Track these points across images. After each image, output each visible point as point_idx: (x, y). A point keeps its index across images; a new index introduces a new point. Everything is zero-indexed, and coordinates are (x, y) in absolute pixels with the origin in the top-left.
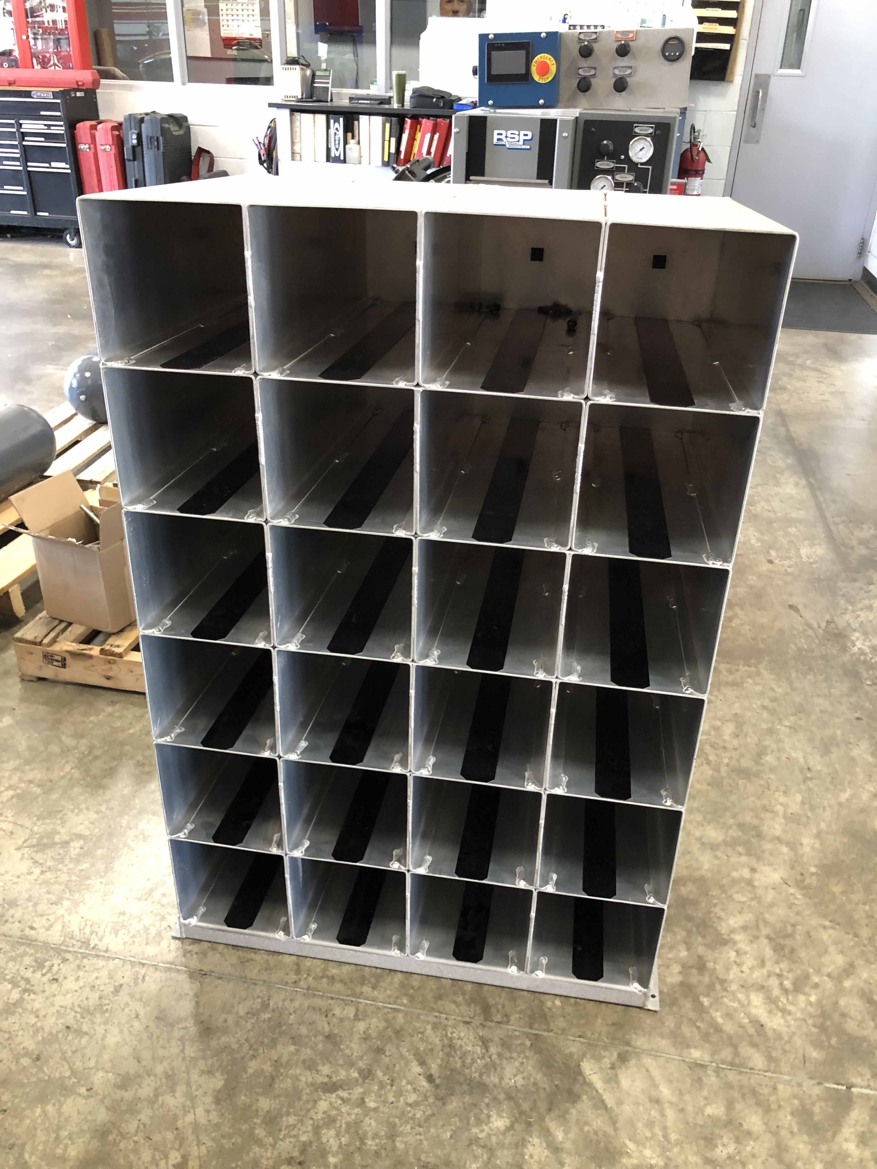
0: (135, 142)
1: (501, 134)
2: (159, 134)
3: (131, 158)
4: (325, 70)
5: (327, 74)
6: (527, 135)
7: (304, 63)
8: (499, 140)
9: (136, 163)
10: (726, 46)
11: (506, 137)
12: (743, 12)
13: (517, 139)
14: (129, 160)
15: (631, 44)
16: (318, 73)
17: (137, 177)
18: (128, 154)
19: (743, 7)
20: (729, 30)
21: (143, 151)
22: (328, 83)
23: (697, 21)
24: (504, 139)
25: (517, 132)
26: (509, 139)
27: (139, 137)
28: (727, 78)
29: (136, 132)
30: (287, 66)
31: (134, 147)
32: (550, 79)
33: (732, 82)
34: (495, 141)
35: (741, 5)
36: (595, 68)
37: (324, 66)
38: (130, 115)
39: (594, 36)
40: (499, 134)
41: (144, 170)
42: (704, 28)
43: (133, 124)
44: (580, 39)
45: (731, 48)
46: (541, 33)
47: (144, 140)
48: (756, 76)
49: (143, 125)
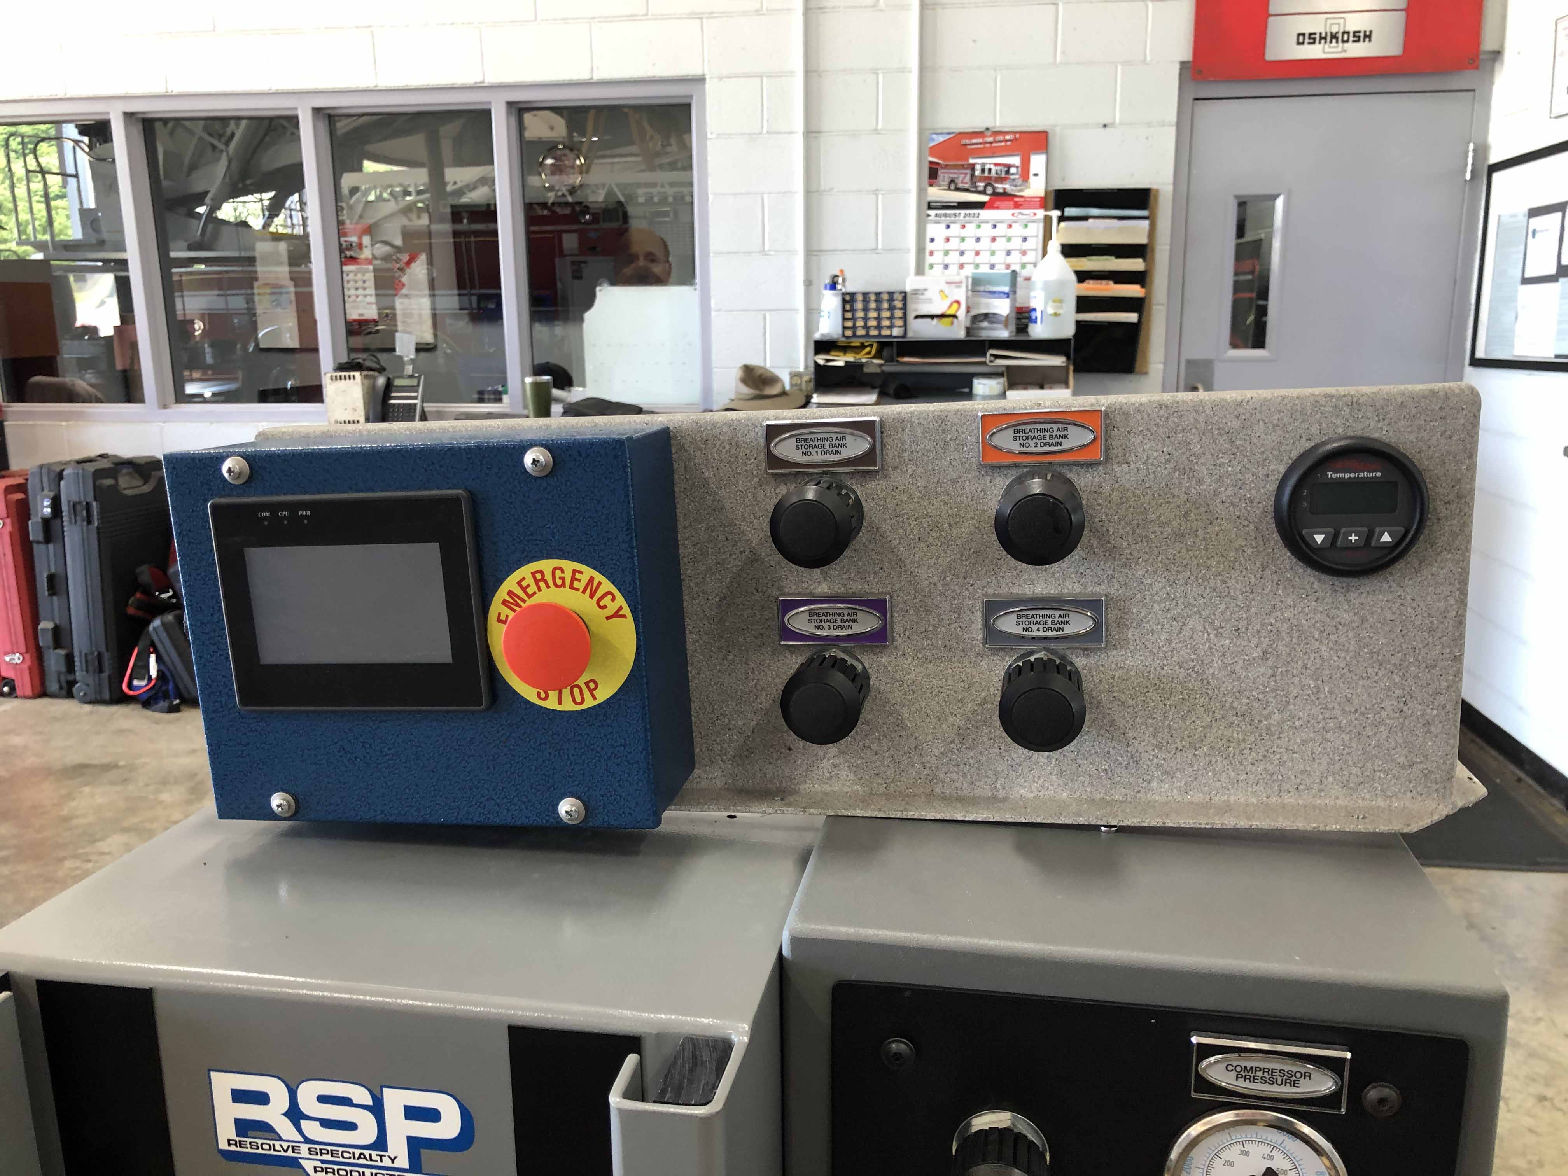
0: (48, 511)
1: (262, 1098)
2: (90, 498)
3: (41, 538)
4: (411, 377)
5: (414, 382)
6: (432, 1115)
7: (375, 365)
8: (243, 1127)
9: (51, 546)
10: (1133, 317)
11: (295, 1114)
12: (1153, 259)
13: (367, 1132)
14: (38, 542)
15: (1083, 480)
16: (398, 382)
17: (53, 571)
18: (35, 531)
19: (1153, 250)
20: (1133, 290)
21: (63, 527)
22: (415, 398)
23: (1073, 277)
24: (285, 1128)
25: (362, 1096)
26: (312, 1129)
27: (56, 504)
28: (1138, 366)
29: (52, 494)
30: (338, 374)
31: (46, 522)
32: (604, 694)
33: (1146, 373)
34: (226, 1132)
35: (1149, 249)
36: (879, 606)
37: (409, 369)
38: (41, 467)
39: (857, 446)
40: (240, 1096)
41: (65, 557)
42: (1087, 289)
43: (45, 480)
44: (773, 461)
45: (1140, 318)
46: (522, 448)
47: (65, 507)
48: (1189, 362)
49: (62, 483)
